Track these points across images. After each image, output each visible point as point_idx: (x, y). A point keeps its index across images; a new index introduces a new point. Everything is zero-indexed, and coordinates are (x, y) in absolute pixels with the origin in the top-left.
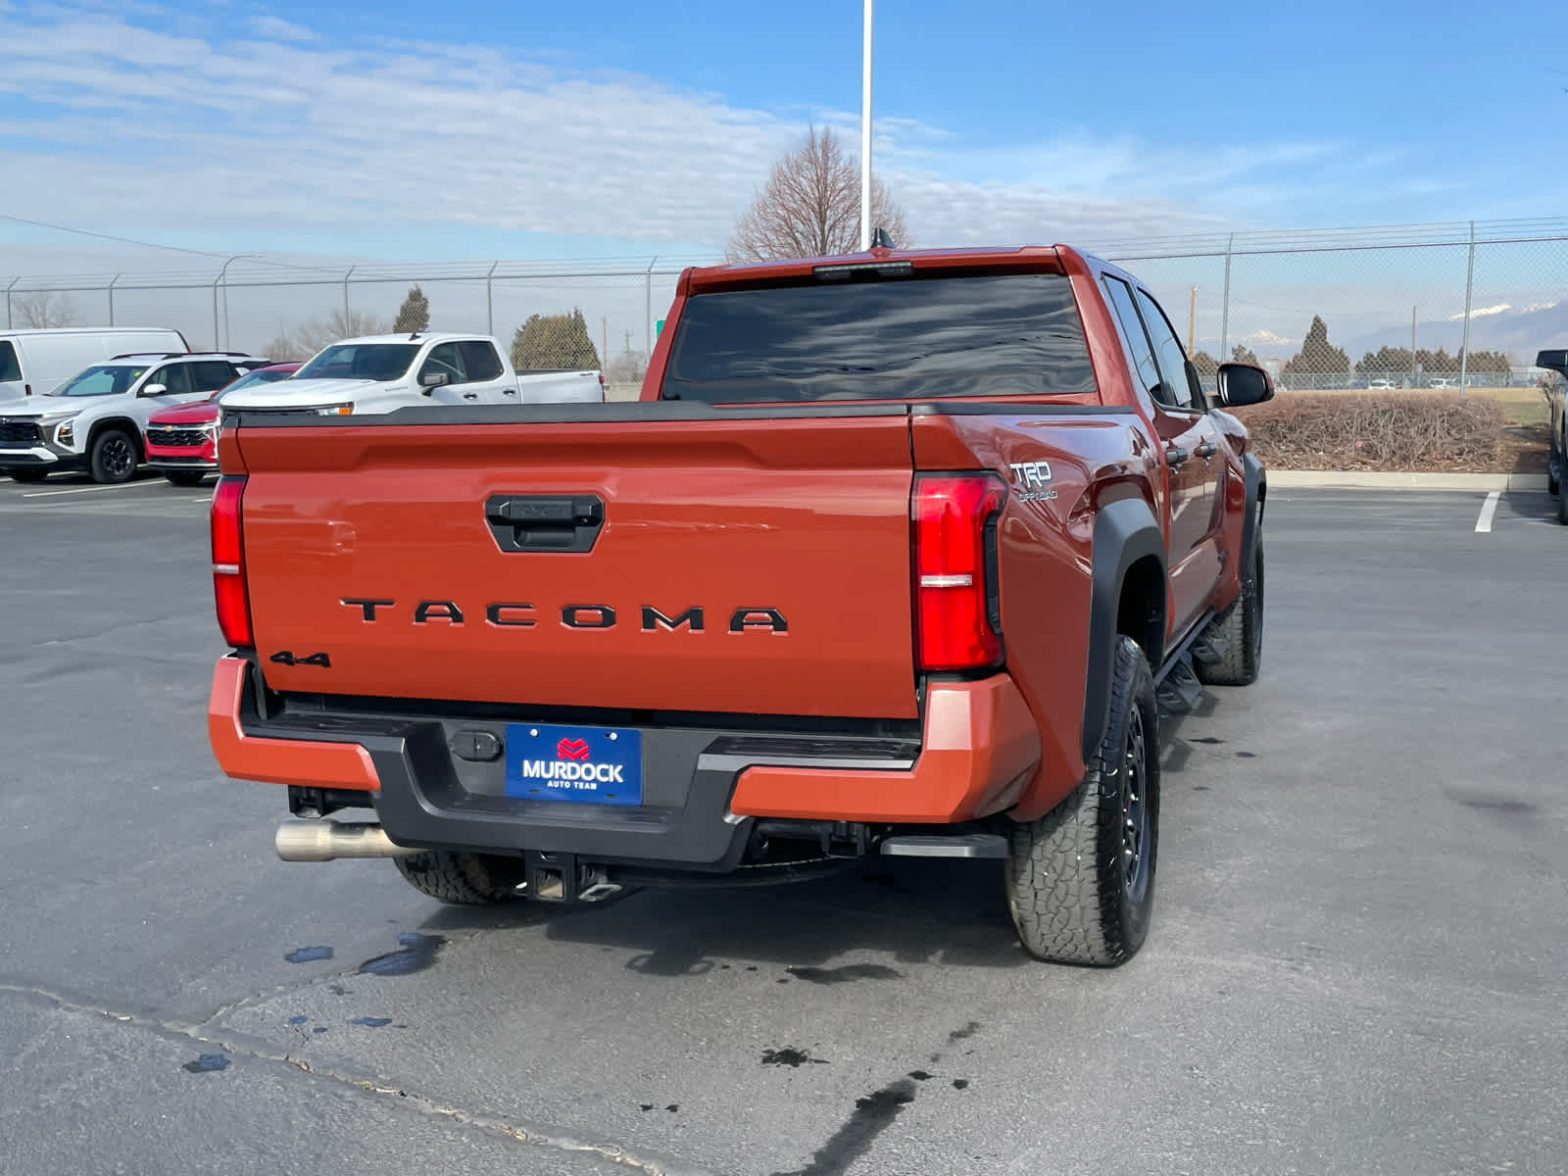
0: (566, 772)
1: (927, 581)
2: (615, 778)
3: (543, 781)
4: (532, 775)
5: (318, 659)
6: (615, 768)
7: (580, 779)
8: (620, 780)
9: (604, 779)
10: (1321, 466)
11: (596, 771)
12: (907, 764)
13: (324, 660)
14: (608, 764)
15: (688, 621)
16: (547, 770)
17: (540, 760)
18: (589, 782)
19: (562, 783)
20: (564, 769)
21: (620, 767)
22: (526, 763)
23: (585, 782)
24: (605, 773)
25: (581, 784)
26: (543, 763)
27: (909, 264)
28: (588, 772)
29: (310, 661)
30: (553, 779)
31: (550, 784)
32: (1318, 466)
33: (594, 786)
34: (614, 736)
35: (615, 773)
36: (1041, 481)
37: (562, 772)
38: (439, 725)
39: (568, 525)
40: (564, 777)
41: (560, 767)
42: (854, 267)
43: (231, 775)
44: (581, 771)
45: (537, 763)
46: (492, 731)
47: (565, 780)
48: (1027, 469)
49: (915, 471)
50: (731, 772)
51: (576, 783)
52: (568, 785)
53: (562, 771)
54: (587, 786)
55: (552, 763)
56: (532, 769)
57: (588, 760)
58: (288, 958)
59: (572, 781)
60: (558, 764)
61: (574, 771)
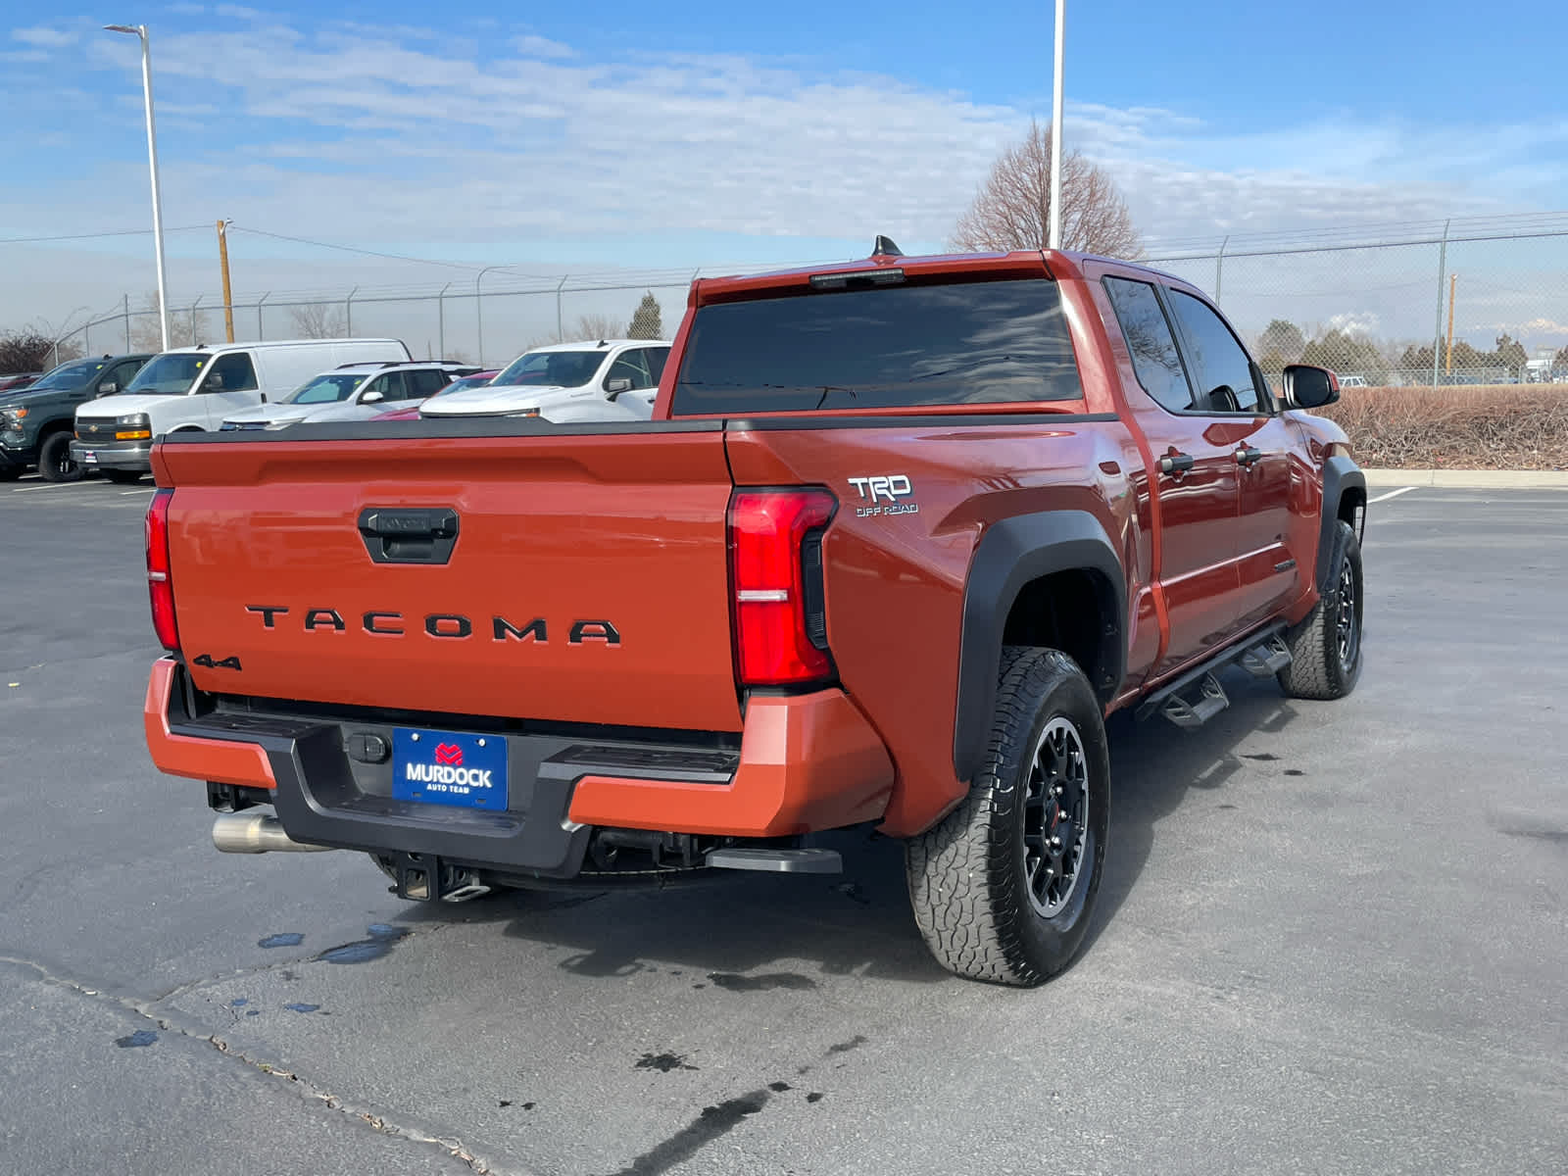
0: (443, 776)
1: (745, 595)
2: (484, 782)
3: (422, 784)
4: (414, 778)
5: (231, 662)
6: (484, 773)
7: (454, 784)
8: (489, 785)
9: (475, 784)
10: (1534, 466)
11: (468, 775)
12: (727, 777)
13: (233, 663)
14: (479, 768)
15: (533, 632)
16: (427, 774)
17: (421, 764)
18: (463, 786)
19: (439, 786)
20: (441, 772)
21: (488, 773)
22: (410, 766)
23: (459, 786)
24: (476, 777)
25: (456, 788)
26: (424, 766)
27: (900, 272)
28: (461, 776)
29: (225, 663)
30: (431, 782)
31: (429, 787)
32: (1531, 465)
33: (466, 791)
34: (482, 742)
35: (484, 779)
36: (894, 496)
37: (438, 776)
38: (337, 728)
39: (428, 537)
40: (442, 781)
41: (438, 771)
42: (848, 276)
43: (163, 770)
44: (455, 774)
45: (419, 766)
46: (379, 735)
47: (442, 784)
48: (874, 483)
49: (734, 486)
50: (567, 781)
51: (451, 787)
52: (444, 788)
53: (440, 775)
54: (461, 790)
55: (431, 767)
56: (415, 772)
57: (460, 765)
58: (262, 944)
59: (448, 785)
60: (436, 767)
61: (449, 775)
